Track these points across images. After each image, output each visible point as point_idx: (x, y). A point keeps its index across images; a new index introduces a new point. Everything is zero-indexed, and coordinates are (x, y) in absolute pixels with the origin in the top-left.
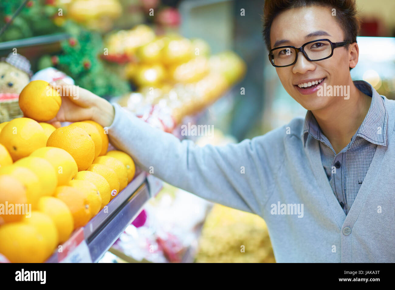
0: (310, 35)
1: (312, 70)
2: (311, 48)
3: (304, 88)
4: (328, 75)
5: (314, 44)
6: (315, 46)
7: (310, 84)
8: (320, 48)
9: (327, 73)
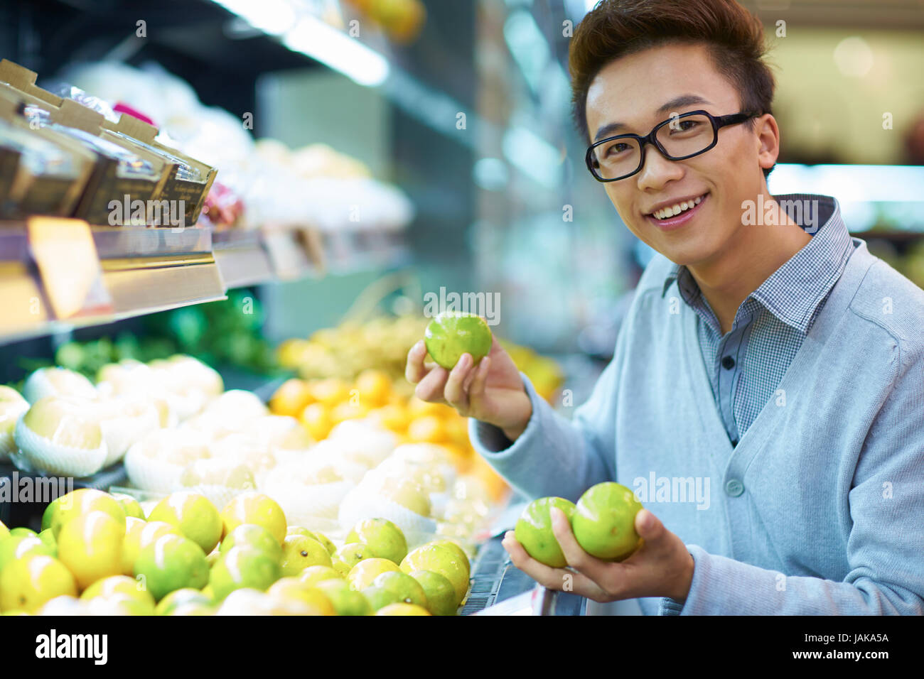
0: (666, 108)
1: (678, 179)
2: (670, 134)
7: (677, 210)
8: (689, 132)
9: (710, 183)
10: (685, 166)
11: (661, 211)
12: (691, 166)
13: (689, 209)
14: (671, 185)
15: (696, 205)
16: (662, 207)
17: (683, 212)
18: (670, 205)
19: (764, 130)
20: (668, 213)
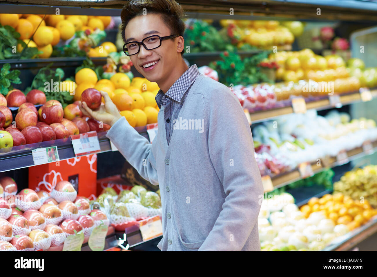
0: (147, 34)
1: (150, 55)
2: (148, 42)
3: (146, 68)
4: (161, 57)
5: (150, 39)
6: (151, 40)
7: (149, 65)
8: (153, 41)
9: (160, 56)
10: (152, 51)
11: (145, 65)
12: (154, 51)
13: (153, 65)
14: (148, 57)
15: (155, 64)
16: (145, 64)
17: (151, 66)
18: (147, 63)
19: (179, 41)
20: (147, 66)
